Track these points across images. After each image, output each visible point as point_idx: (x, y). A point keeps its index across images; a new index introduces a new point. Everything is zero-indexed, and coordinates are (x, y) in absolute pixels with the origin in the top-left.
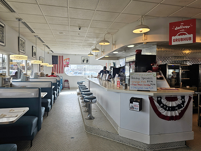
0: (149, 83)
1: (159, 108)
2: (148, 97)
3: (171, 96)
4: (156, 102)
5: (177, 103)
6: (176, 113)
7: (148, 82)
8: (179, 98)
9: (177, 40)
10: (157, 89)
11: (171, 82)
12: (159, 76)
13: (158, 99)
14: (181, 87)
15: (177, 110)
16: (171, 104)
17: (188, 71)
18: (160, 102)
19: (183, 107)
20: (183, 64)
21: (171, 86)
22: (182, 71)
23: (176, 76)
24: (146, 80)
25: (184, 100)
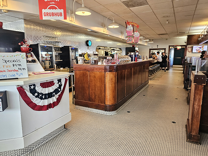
0: (16, 68)
1: (33, 99)
2: (16, 87)
3: (47, 81)
4: (28, 92)
5: (54, 87)
6: (54, 99)
7: (14, 66)
8: (56, 82)
9: (48, 14)
10: (29, 75)
11: (45, 65)
12: (30, 59)
13: (30, 88)
14: (55, 69)
15: (54, 96)
16: (47, 91)
17: (61, 53)
18: (33, 91)
19: (60, 91)
20: (56, 46)
21: (45, 69)
22: (55, 53)
23: (49, 59)
24: (11, 64)
25: (61, 83)
